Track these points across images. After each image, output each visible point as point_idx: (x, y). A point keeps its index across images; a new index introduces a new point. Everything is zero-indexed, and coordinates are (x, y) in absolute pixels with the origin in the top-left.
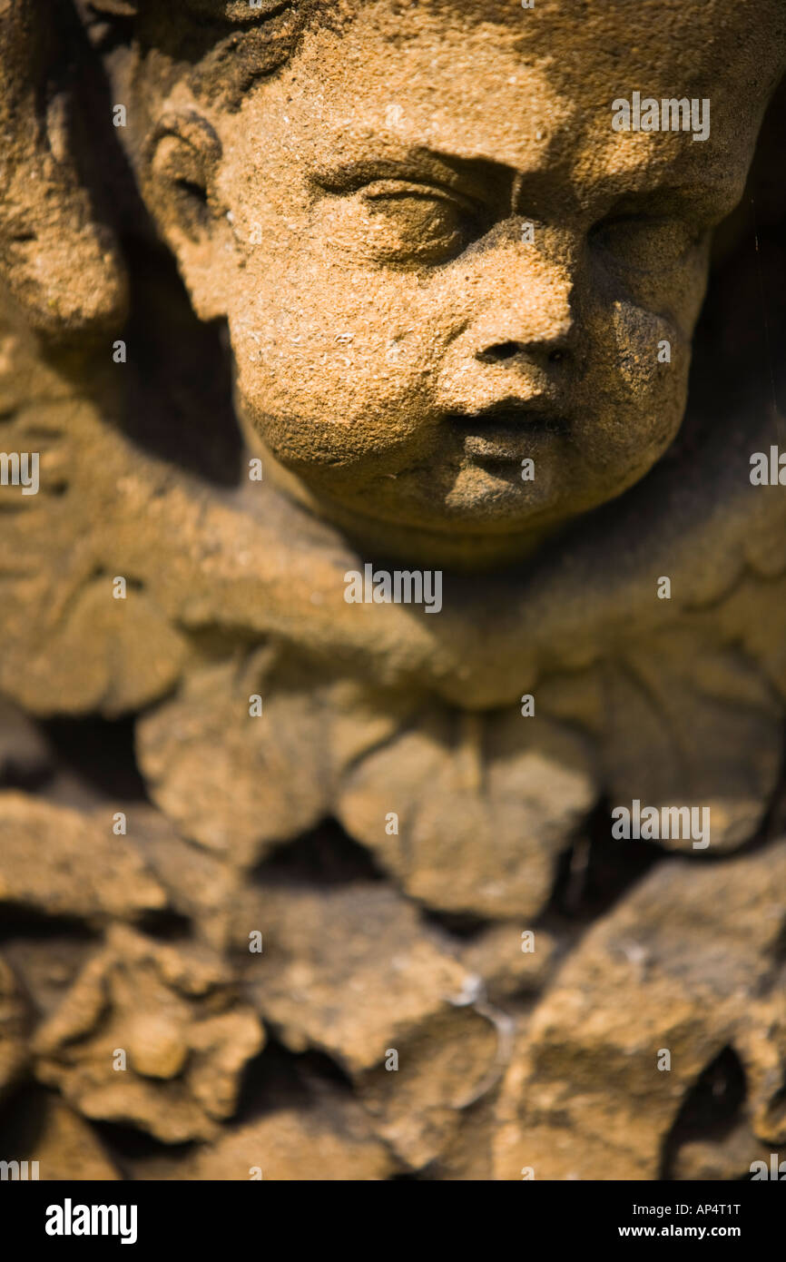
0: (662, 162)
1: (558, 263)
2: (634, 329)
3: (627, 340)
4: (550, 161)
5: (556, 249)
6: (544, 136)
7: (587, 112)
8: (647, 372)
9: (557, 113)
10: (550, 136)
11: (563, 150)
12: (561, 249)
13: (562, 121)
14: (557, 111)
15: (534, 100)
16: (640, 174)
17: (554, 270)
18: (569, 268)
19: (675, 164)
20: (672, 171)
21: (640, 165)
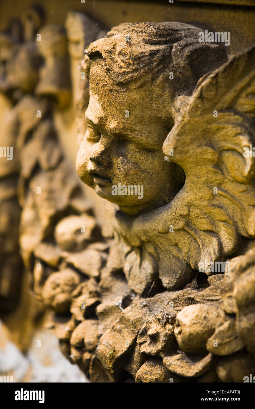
0: (119, 128)
1: (103, 144)
2: (123, 163)
3: (120, 165)
4: (99, 123)
5: (104, 142)
6: (99, 117)
7: (108, 115)
8: (123, 172)
9: (102, 114)
10: (100, 118)
11: (103, 121)
12: (105, 142)
13: (103, 116)
14: (102, 113)
15: (99, 110)
16: (114, 129)
17: (103, 146)
18: (105, 146)
19: (122, 129)
20: (122, 130)
21: (114, 127)
